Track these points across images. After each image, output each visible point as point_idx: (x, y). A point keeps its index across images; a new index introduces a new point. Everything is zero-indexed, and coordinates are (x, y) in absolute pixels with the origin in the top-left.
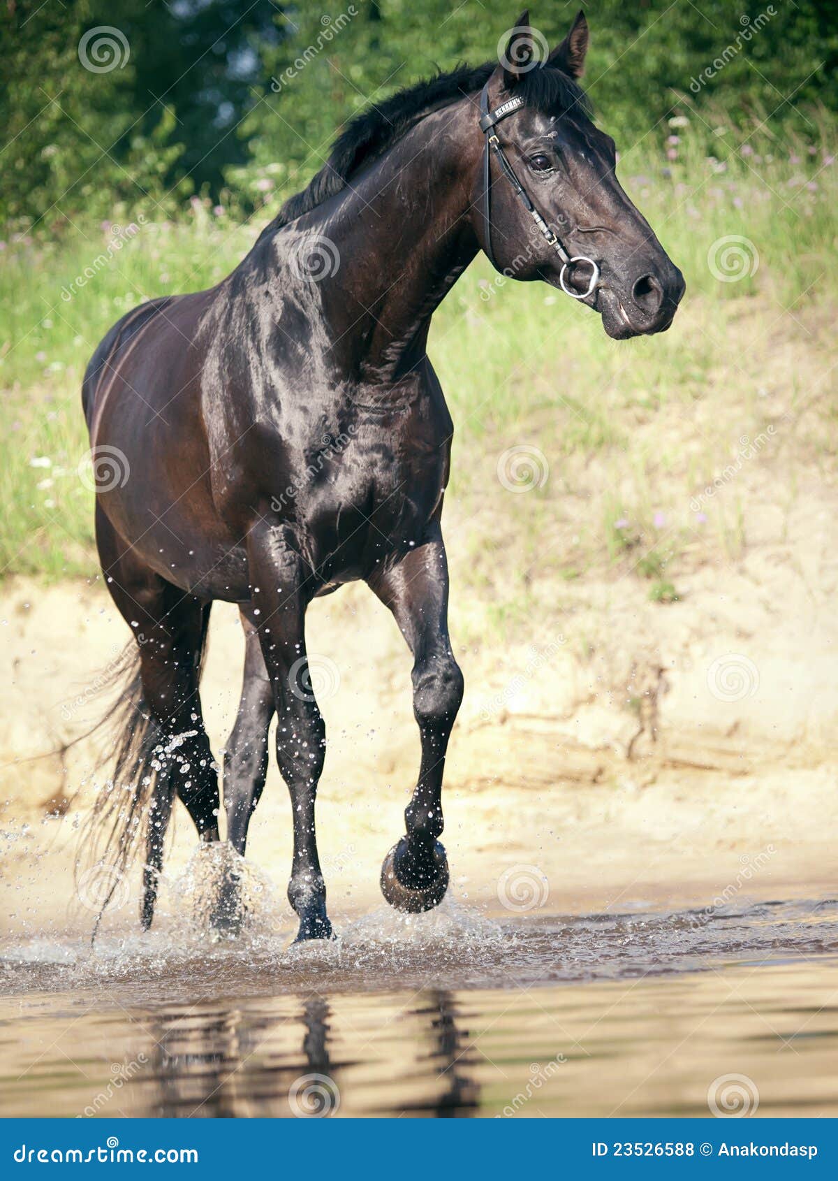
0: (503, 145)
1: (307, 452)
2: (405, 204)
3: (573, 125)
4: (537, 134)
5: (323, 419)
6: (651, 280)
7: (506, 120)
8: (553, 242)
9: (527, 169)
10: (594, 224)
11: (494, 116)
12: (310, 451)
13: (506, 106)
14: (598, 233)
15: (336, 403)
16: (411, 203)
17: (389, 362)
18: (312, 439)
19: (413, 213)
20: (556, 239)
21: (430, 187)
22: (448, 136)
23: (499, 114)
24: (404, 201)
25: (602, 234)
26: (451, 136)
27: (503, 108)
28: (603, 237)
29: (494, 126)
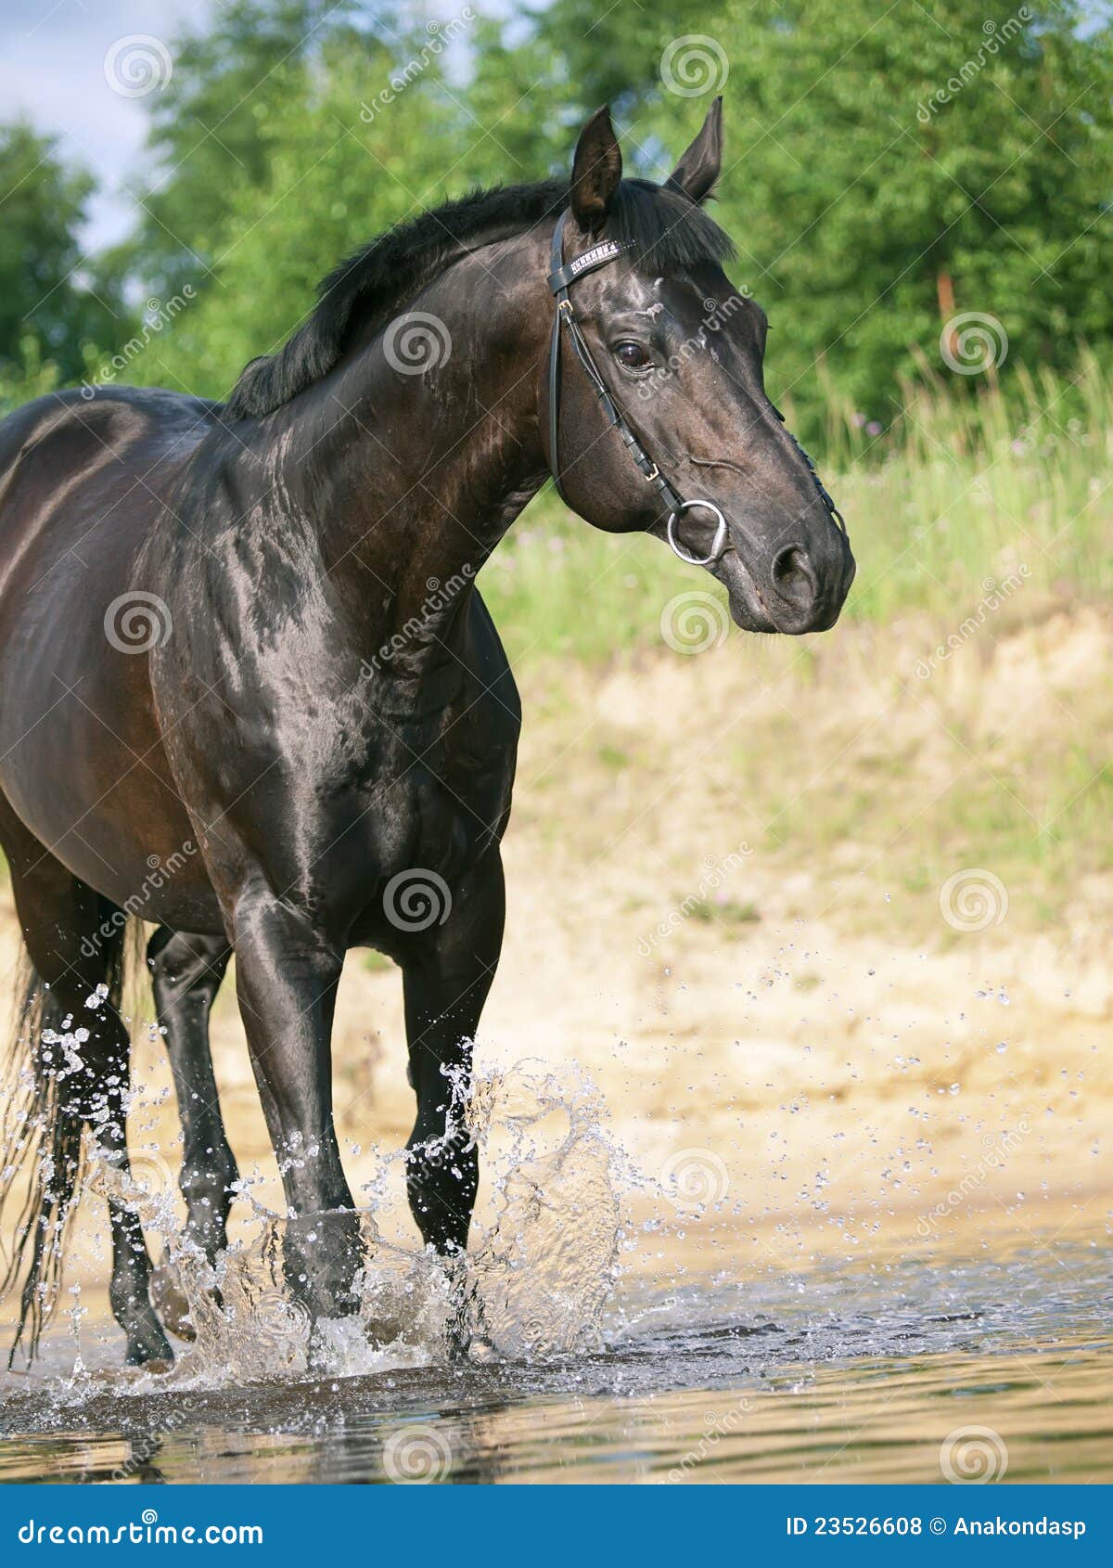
0: (579, 319)
1: (321, 791)
2: (436, 395)
3: (693, 290)
4: (630, 306)
5: (341, 737)
6: (796, 555)
7: (587, 280)
8: (652, 477)
9: (614, 361)
10: (716, 456)
11: (569, 271)
12: (327, 789)
13: (587, 256)
14: (721, 470)
15: (357, 713)
16: (444, 396)
17: (425, 644)
18: (328, 770)
19: (448, 411)
20: (657, 473)
21: (473, 371)
22: (502, 295)
23: (576, 268)
24: (434, 391)
25: (727, 472)
26: (508, 295)
27: (582, 259)
28: (728, 477)
29: (568, 286)
